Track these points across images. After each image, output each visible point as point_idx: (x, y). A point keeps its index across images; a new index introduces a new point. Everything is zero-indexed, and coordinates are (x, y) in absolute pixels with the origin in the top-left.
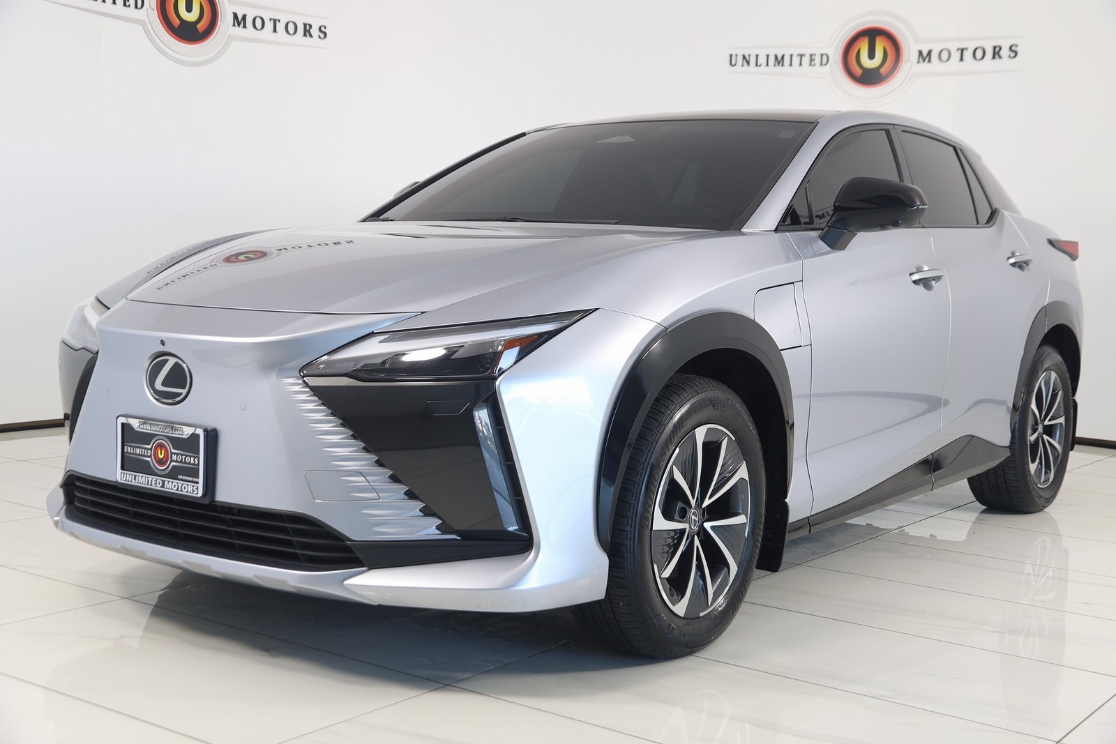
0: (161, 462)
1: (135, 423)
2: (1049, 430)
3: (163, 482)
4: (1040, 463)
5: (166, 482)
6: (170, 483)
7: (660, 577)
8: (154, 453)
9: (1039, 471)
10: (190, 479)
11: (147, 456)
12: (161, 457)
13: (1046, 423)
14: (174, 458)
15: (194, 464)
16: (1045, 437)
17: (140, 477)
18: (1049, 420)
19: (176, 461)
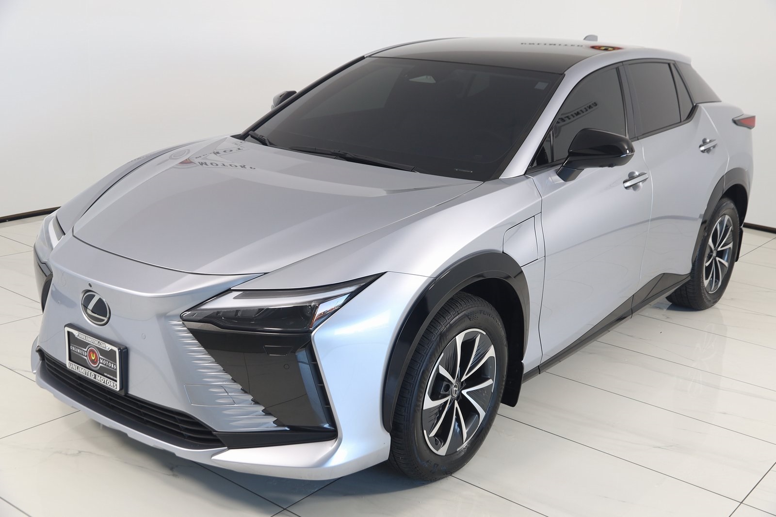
0: (94, 362)
1: (76, 333)
2: (721, 254)
3: (95, 375)
4: (712, 277)
5: (97, 376)
6: (99, 377)
7: (428, 437)
8: (89, 354)
9: (711, 283)
10: (112, 377)
11: (84, 356)
12: (94, 358)
13: (719, 249)
14: (101, 361)
15: (113, 368)
16: (718, 259)
17: (81, 369)
18: (722, 247)
19: (103, 364)
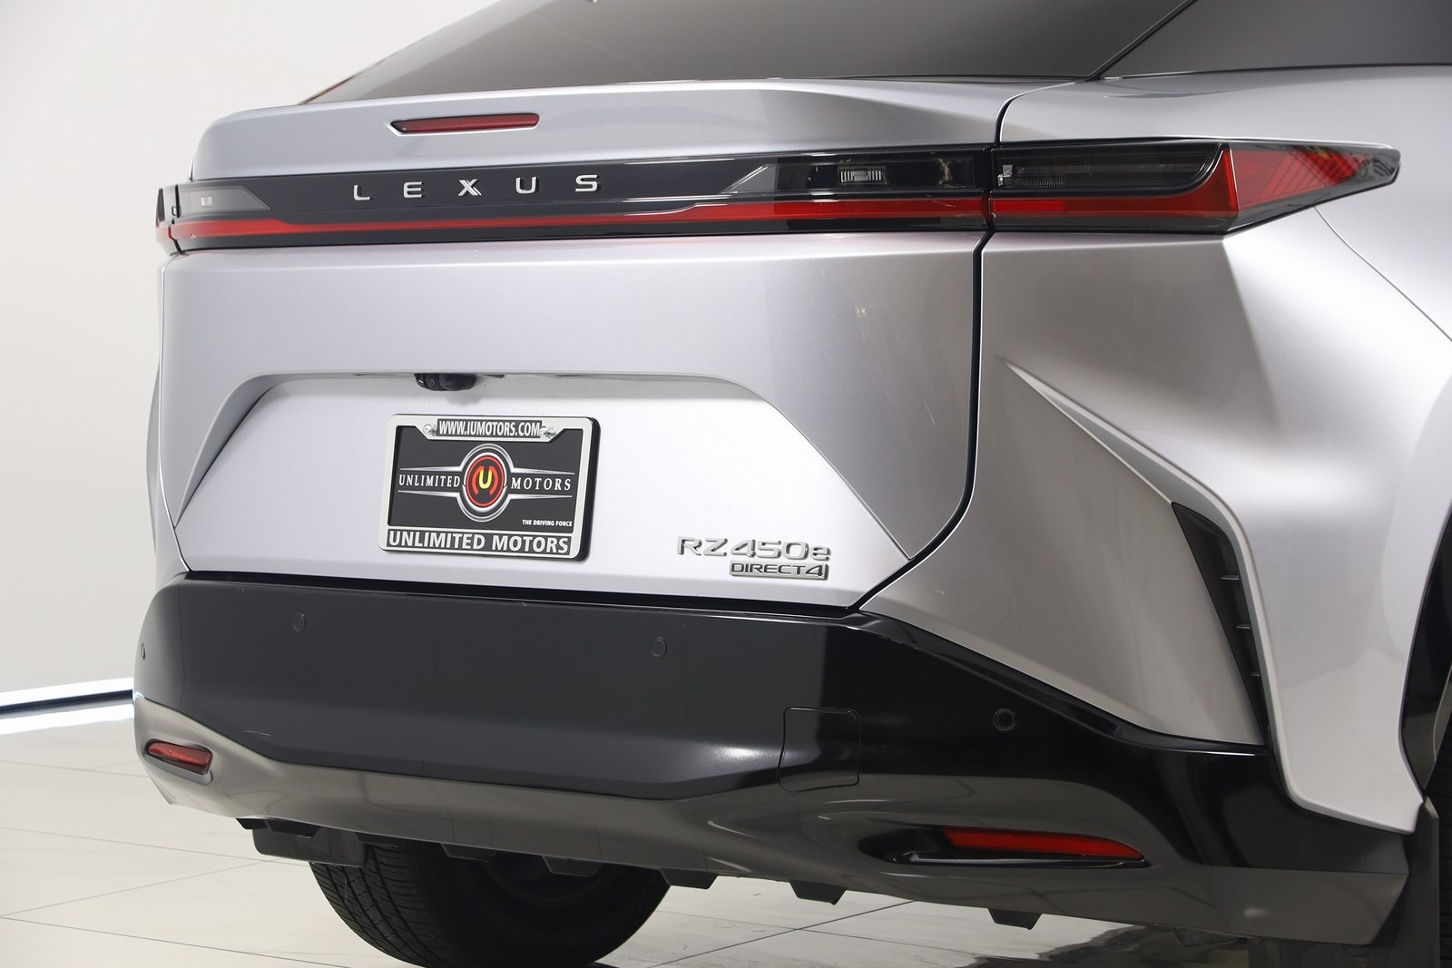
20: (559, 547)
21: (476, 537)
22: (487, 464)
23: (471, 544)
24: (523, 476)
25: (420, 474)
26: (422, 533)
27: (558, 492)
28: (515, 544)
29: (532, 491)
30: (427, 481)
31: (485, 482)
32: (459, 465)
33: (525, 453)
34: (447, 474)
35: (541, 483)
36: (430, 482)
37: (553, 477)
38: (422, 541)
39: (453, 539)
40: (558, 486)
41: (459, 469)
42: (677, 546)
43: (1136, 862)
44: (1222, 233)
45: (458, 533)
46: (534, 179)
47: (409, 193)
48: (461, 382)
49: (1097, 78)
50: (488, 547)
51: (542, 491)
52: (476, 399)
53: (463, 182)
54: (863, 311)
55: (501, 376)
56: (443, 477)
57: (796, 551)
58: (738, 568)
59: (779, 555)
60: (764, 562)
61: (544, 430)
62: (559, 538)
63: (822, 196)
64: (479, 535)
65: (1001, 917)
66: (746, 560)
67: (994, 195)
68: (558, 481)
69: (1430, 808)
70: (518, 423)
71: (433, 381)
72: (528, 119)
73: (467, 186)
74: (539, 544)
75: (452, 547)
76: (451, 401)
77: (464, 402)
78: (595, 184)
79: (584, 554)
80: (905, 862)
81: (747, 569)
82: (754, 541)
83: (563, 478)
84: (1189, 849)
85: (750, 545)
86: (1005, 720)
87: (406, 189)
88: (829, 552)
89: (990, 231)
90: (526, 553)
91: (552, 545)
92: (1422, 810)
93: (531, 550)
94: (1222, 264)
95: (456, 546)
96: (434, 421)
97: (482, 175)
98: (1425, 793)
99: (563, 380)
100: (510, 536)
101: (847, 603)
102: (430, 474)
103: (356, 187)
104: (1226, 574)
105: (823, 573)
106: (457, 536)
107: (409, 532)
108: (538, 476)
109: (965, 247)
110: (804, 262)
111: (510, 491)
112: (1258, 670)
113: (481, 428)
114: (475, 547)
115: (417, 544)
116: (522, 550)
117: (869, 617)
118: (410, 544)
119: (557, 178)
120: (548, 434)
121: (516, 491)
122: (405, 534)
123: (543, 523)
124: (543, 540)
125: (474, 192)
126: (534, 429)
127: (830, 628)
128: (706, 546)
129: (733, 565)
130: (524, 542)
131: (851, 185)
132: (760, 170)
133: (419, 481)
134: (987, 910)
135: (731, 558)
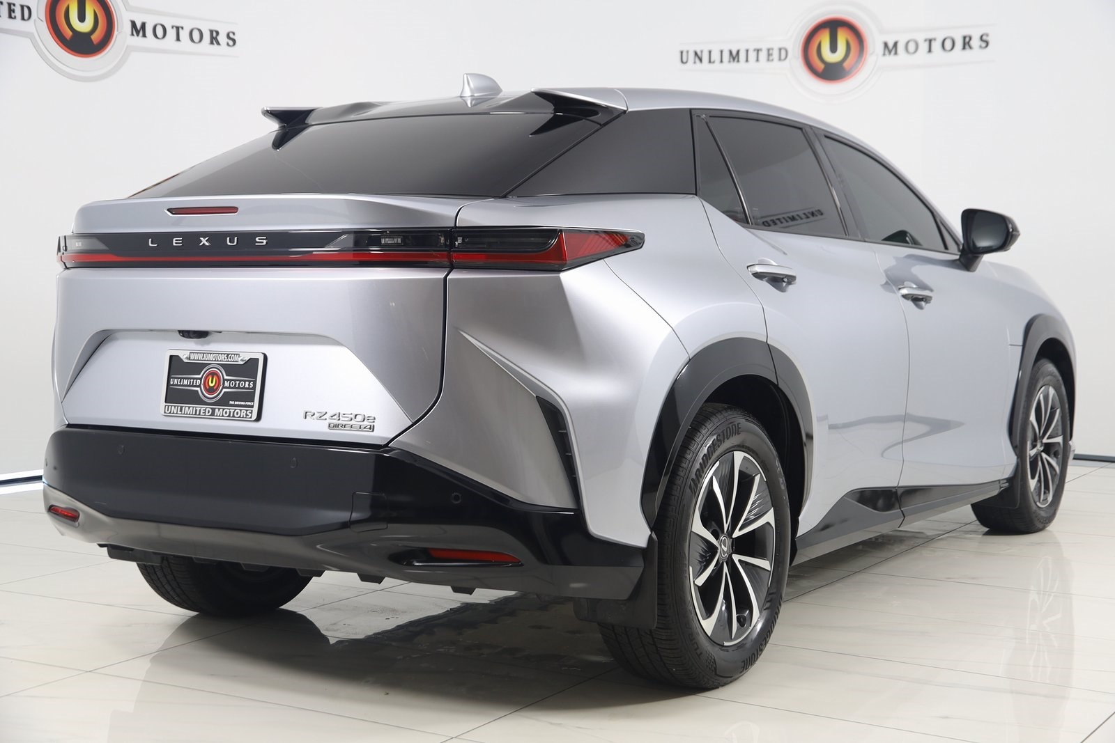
20: (247, 415)
21: (207, 409)
22: (213, 374)
23: (205, 413)
24: (231, 380)
25: (181, 378)
26: (181, 407)
27: (247, 388)
28: (226, 413)
29: (234, 388)
30: (184, 382)
31: (212, 383)
32: (199, 374)
33: (231, 369)
34: (194, 379)
35: (239, 384)
36: (185, 383)
37: (245, 381)
38: (181, 411)
39: (196, 411)
40: (247, 386)
41: (200, 376)
42: (303, 415)
43: (517, 564)
44: (560, 271)
45: (198, 407)
46: (236, 238)
47: (176, 243)
48: (201, 335)
49: (505, 197)
50: (213, 414)
51: (239, 388)
52: (208, 343)
53: (202, 239)
54: (394, 304)
55: (220, 332)
56: (192, 380)
57: (359, 418)
58: (332, 425)
59: (351, 420)
60: (344, 423)
61: (240, 358)
62: (247, 411)
63: (375, 250)
64: (209, 408)
65: (456, 590)
66: (336, 422)
67: (454, 251)
68: (247, 383)
69: (654, 536)
70: (228, 355)
71: (187, 334)
72: (233, 210)
73: (204, 241)
74: (237, 413)
75: (195, 414)
76: (197, 343)
77: (202, 344)
78: (265, 241)
79: (259, 418)
80: (410, 565)
81: (336, 426)
82: (339, 413)
83: (250, 382)
84: (543, 558)
85: (338, 415)
86: (457, 498)
87: (174, 241)
88: (375, 419)
89: (452, 268)
90: (231, 417)
91: (243, 413)
92: (650, 537)
93: (233, 416)
94: (559, 286)
95: (198, 413)
96: (187, 354)
97: (212, 236)
98: (652, 530)
99: (250, 334)
100: (224, 409)
101: (383, 443)
102: (186, 378)
103: (150, 240)
104: (561, 429)
105: (372, 428)
106: (198, 409)
107: (175, 406)
108: (238, 380)
109: (440, 275)
110: (367, 281)
111: (224, 388)
112: (575, 474)
113: (211, 357)
114: (207, 414)
115: (179, 412)
116: (229, 416)
117: (392, 449)
118: (175, 412)
119: (247, 238)
120: (242, 360)
121: (226, 388)
122: (173, 407)
123: (240, 403)
124: (239, 411)
125: (207, 244)
126: (235, 358)
127: (376, 455)
128: (317, 415)
129: (330, 425)
130: (230, 412)
131: (387, 245)
132: (344, 237)
133: (180, 382)
134: (450, 587)
135: (329, 421)
